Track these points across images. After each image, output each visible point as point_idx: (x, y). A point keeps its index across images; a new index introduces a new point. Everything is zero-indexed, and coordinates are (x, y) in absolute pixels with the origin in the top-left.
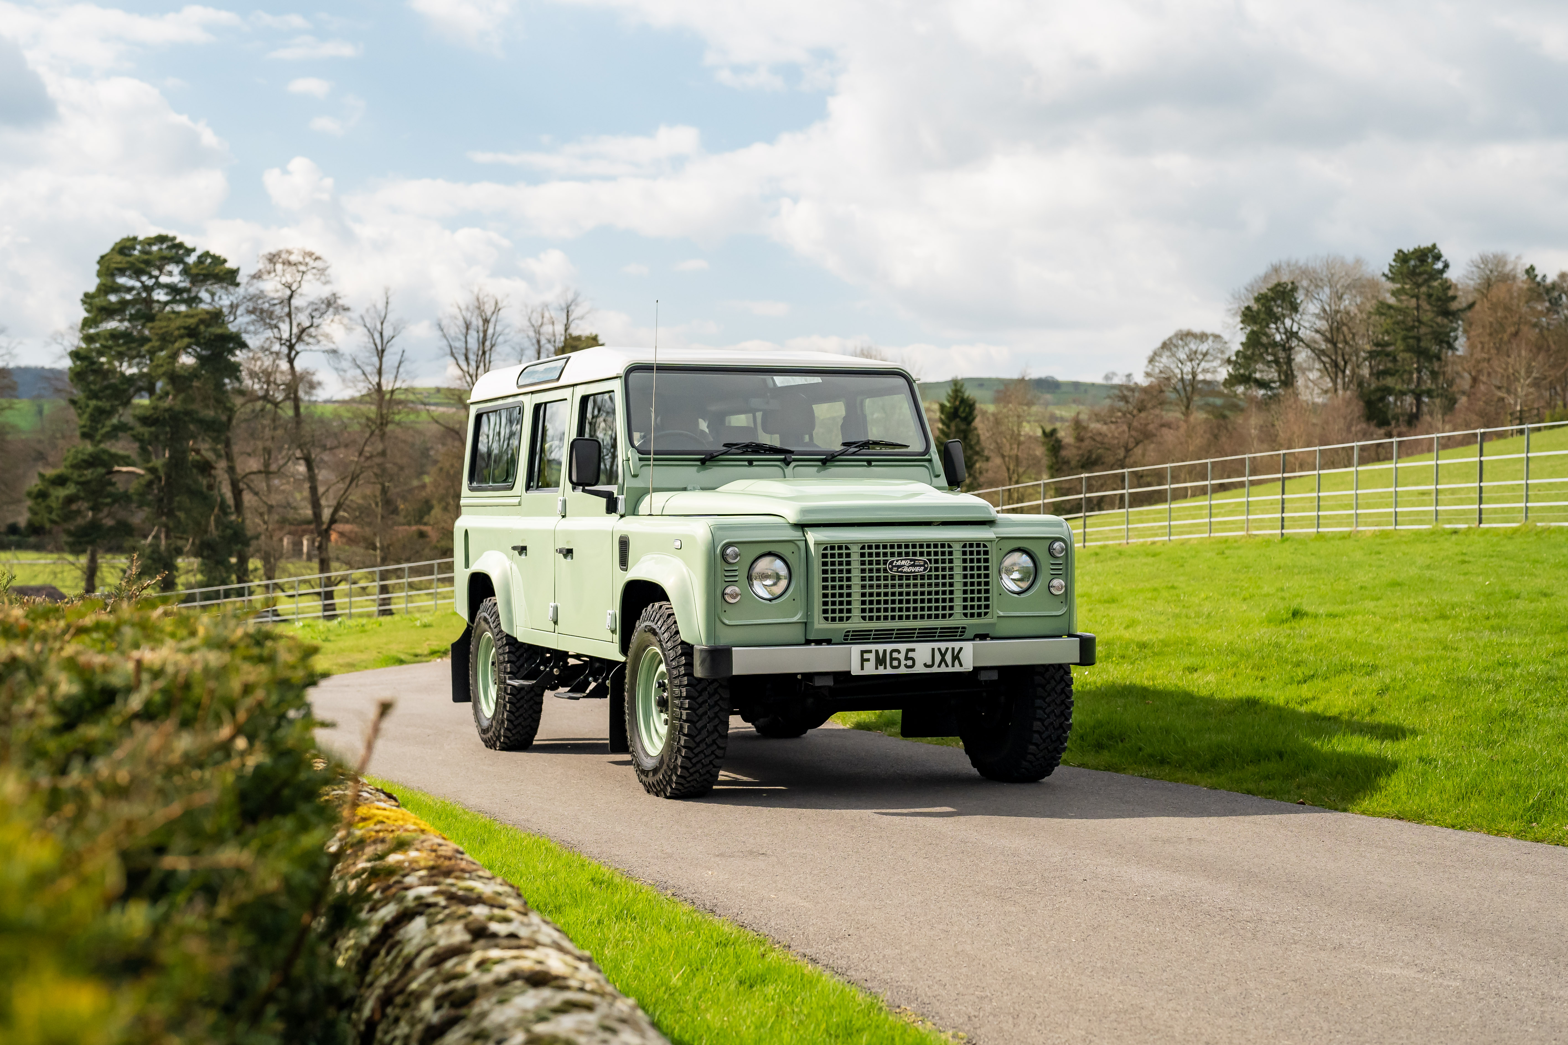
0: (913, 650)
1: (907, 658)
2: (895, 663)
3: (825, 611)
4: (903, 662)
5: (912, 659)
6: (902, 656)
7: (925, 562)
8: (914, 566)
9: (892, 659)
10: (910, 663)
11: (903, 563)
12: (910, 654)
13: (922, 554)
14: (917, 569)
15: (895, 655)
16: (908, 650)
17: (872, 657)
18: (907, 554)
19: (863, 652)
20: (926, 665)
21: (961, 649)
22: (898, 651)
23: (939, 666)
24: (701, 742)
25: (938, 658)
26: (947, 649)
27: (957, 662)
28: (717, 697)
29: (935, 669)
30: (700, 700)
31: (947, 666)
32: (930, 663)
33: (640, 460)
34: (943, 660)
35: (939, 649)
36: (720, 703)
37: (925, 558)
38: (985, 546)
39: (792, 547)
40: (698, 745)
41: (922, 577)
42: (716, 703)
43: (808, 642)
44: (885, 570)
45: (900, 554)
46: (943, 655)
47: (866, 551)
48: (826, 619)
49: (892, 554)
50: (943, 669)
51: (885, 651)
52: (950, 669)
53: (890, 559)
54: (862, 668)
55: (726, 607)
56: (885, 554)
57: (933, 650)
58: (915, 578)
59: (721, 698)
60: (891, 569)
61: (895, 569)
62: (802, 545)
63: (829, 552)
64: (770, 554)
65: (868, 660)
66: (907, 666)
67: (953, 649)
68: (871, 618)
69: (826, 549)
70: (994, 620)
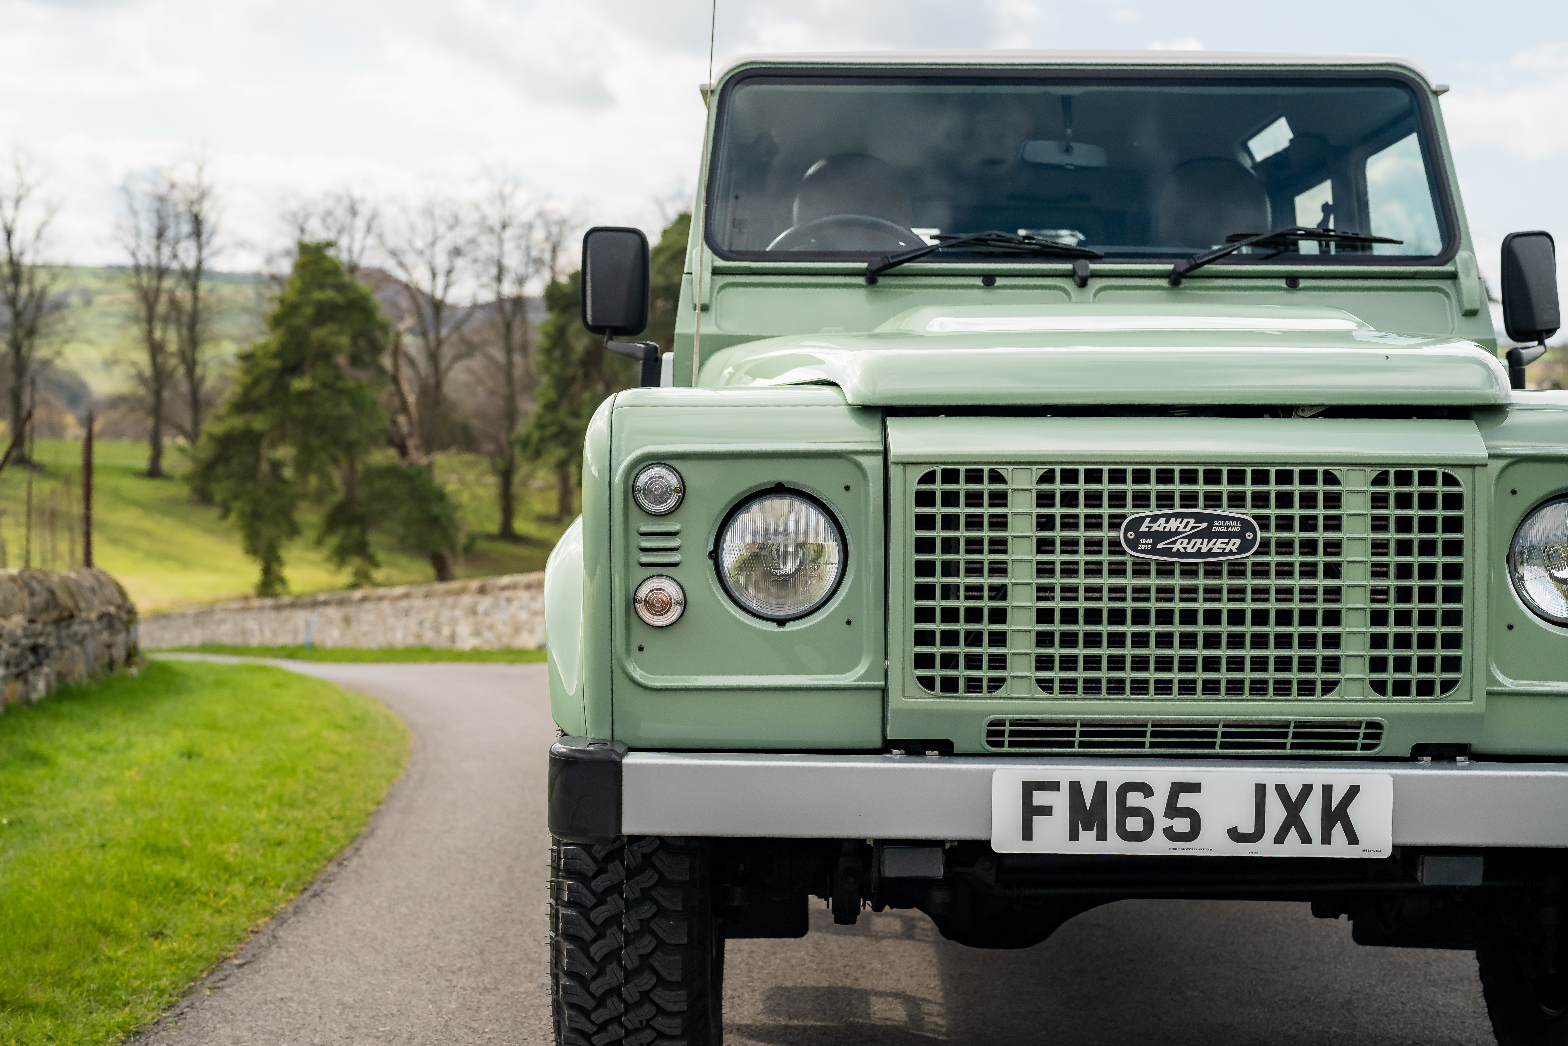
0: (1195, 788)
1: (1172, 811)
2: (1135, 824)
3: (923, 661)
4: (1161, 822)
5: (1193, 816)
6: (1157, 805)
7: (1246, 525)
8: (1207, 534)
9: (1124, 811)
10: (1182, 825)
11: (1173, 524)
12: (1185, 800)
13: (1237, 500)
14: (1218, 545)
15: (1134, 799)
16: (1178, 789)
17: (1060, 801)
18: (1189, 499)
19: (1029, 788)
20: (1235, 835)
21: (1354, 791)
22: (1146, 790)
23: (1280, 838)
24: (607, 993)
25: (1276, 814)
26: (1307, 789)
27: (1338, 831)
28: (648, 879)
29: (1266, 848)
30: (599, 884)
31: (1306, 839)
32: (1247, 826)
33: (716, 272)
34: (1293, 820)
35: (1281, 789)
36: (659, 894)
37: (1247, 513)
38: (1449, 480)
39: (842, 473)
40: (601, 1002)
41: (1237, 570)
42: (646, 895)
43: (886, 747)
44: (1115, 546)
45: (1165, 499)
46: (1293, 808)
47: (1058, 487)
48: (927, 683)
49: (1141, 499)
50: (1293, 848)
51: (1101, 787)
52: (1316, 850)
53: (1131, 512)
54: (1027, 834)
55: (639, 636)
56: (1117, 499)
57: (1261, 789)
58: (1213, 571)
59: (663, 881)
60: (1133, 545)
61: (1146, 543)
62: (873, 464)
63: (938, 487)
64: (779, 489)
65: (1046, 811)
66: (1170, 834)
67: (1327, 790)
68: (1068, 686)
69: (928, 478)
70: (1478, 705)
